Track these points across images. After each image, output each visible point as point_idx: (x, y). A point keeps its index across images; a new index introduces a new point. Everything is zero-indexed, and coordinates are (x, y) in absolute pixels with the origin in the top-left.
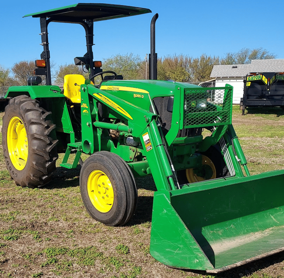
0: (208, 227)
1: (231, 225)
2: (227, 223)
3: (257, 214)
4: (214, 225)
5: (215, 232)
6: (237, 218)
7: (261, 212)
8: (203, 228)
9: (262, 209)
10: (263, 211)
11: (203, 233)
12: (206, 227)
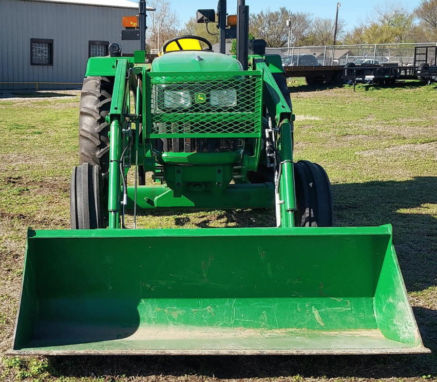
0: (155, 300)
1: (208, 307)
2: (200, 301)
3: (277, 299)
4: (170, 300)
5: (166, 310)
6: (227, 297)
7: (290, 299)
8: (143, 301)
9: (295, 294)
10: (295, 297)
11: (139, 309)
12: (150, 300)
